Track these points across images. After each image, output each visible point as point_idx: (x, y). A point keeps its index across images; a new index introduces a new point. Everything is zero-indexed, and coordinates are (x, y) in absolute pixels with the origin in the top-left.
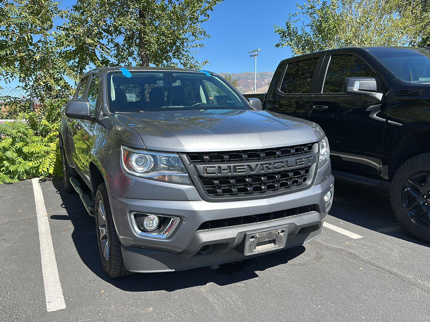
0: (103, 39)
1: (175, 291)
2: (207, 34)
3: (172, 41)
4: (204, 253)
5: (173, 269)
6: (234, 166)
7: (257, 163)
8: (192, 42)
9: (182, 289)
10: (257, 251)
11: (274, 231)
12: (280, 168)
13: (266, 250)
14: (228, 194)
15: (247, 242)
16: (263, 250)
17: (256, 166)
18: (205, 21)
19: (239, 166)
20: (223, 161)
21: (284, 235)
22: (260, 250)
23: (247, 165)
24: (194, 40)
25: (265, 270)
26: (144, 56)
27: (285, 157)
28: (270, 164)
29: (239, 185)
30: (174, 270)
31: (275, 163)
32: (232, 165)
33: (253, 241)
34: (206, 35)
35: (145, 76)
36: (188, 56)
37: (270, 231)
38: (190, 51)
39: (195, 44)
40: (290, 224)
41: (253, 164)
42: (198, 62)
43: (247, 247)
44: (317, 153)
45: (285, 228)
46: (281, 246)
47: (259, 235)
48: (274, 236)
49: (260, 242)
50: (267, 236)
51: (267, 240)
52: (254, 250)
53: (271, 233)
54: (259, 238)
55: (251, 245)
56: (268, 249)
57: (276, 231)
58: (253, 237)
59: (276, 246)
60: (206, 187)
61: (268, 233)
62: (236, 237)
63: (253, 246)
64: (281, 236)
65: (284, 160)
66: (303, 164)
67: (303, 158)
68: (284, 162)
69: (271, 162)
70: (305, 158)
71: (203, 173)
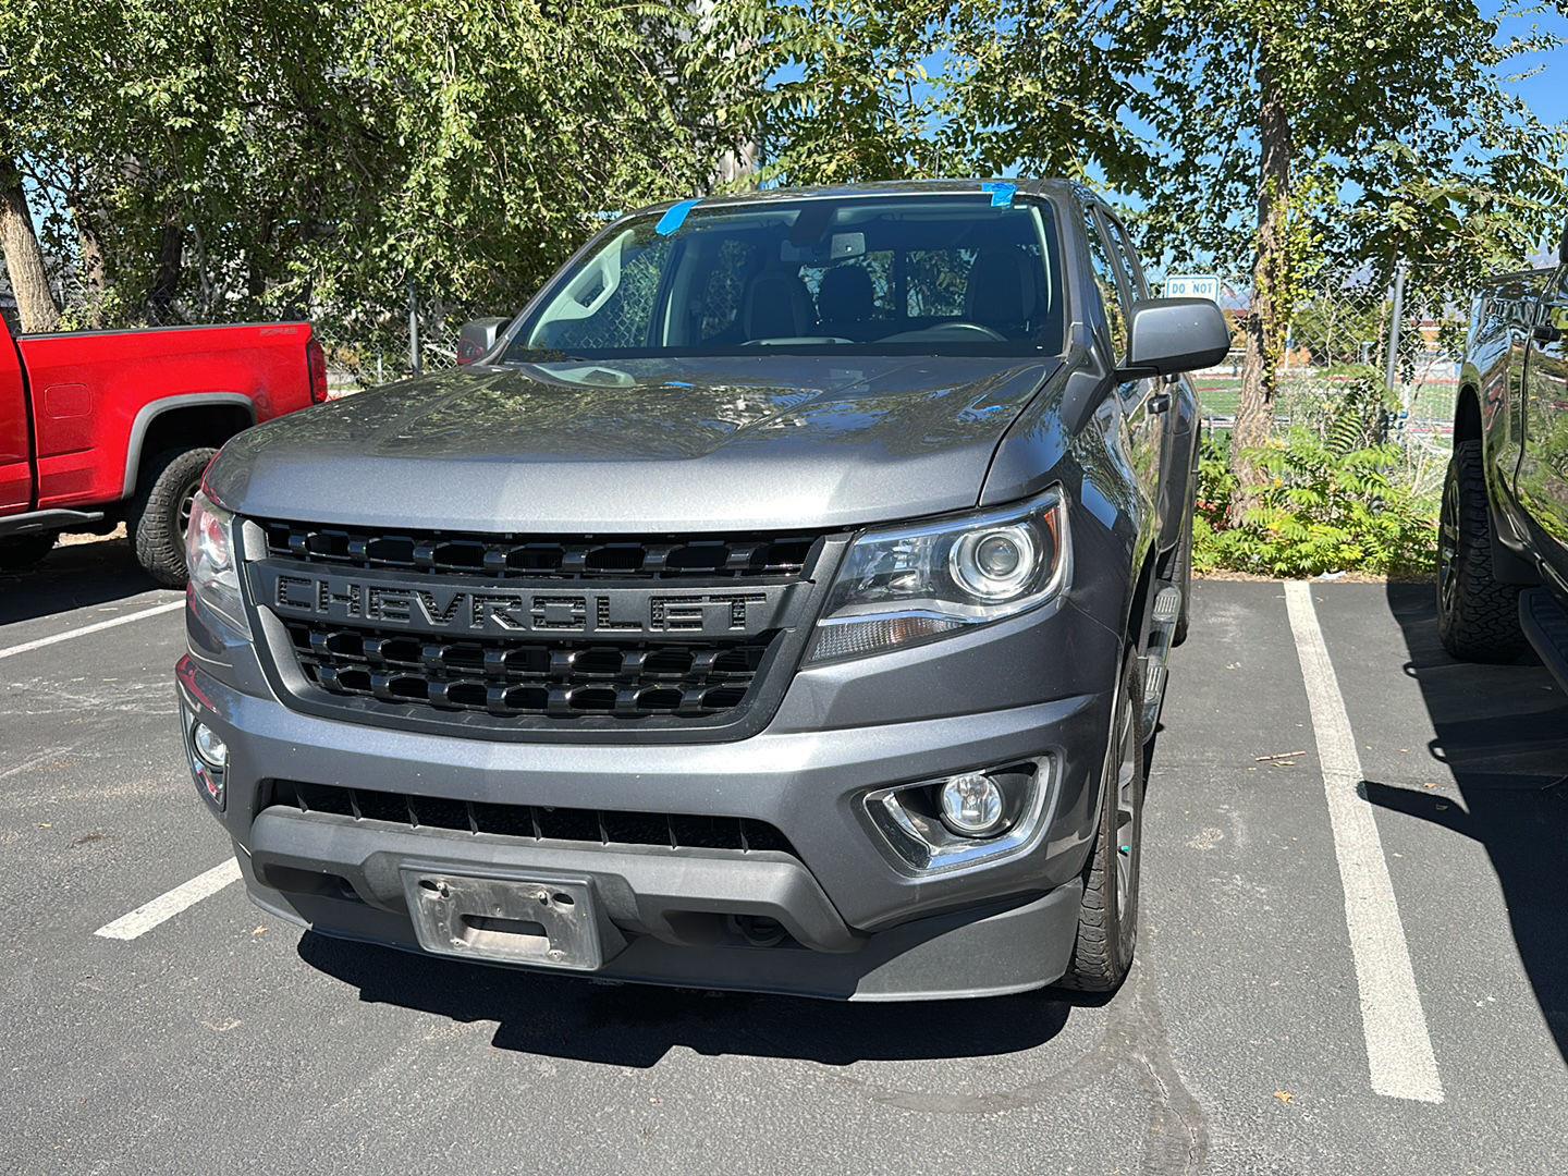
5: (310, 923)
6: (372, 588)
7: (459, 588)
9: (395, 1007)
10: (474, 950)
11: (516, 885)
12: (569, 624)
13: (508, 954)
15: (413, 896)
16: (497, 952)
17: (456, 600)
19: (392, 590)
21: (574, 914)
22: (482, 947)
23: (419, 591)
28: (517, 601)
30: (310, 927)
31: (539, 601)
33: (439, 902)
40: (604, 878)
41: (445, 589)
42: (1537, 121)
43: (421, 917)
44: (813, 582)
45: (567, 888)
46: (582, 960)
47: (453, 884)
48: (524, 905)
49: (472, 913)
50: (495, 901)
51: (499, 915)
52: (456, 940)
53: (506, 890)
54: (457, 895)
55: (435, 916)
56: (519, 954)
57: (529, 889)
58: (431, 886)
59: (554, 951)
60: (301, 653)
61: (493, 888)
62: (359, 863)
63: (448, 923)
64: (560, 915)
65: (590, 593)
66: (698, 624)
67: (700, 597)
68: (592, 602)
69: (527, 593)
70: (713, 598)
71: (276, 596)
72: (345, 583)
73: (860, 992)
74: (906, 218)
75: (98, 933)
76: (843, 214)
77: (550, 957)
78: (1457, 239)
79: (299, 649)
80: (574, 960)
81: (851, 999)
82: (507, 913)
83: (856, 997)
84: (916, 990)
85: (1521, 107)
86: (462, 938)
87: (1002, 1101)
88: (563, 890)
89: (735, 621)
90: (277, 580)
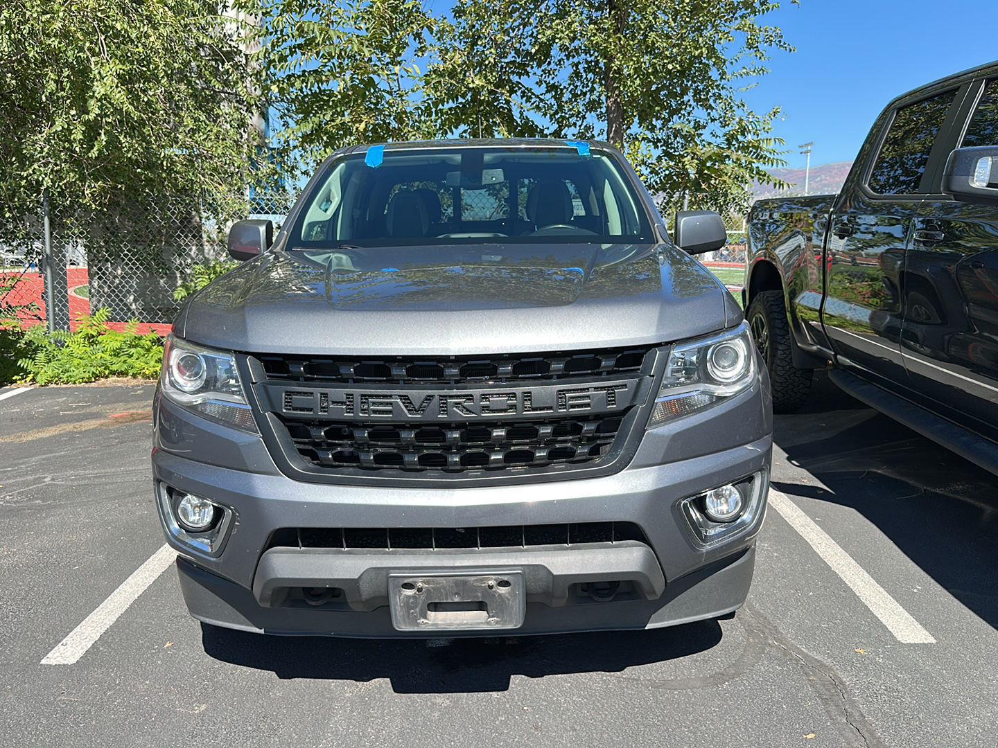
0: (529, 76)
1: (293, 680)
2: (785, 44)
3: (678, 66)
4: (314, 603)
5: (261, 629)
6: (363, 395)
7: (430, 392)
8: (732, 63)
9: (308, 680)
10: (432, 625)
11: (473, 578)
12: (505, 411)
13: (458, 625)
14: (354, 464)
15: (395, 595)
16: (451, 625)
17: (426, 399)
18: (772, 9)
19: (378, 396)
20: (343, 381)
21: (509, 593)
22: (440, 622)
23: (399, 396)
24: (736, 60)
25: (543, 676)
26: (613, 108)
27: (531, 382)
28: (470, 398)
29: (381, 447)
30: (262, 631)
31: (484, 397)
32: (357, 392)
33: (414, 597)
34: (782, 44)
35: (427, 163)
36: (731, 100)
37: (462, 578)
38: (731, 88)
39: (744, 68)
40: (531, 568)
41: (417, 394)
42: (753, 113)
43: (398, 608)
44: (653, 376)
45: (509, 576)
46: (511, 622)
47: (427, 583)
48: (476, 591)
49: (437, 601)
50: (455, 590)
51: (457, 599)
52: (422, 620)
53: (465, 583)
54: (428, 590)
55: (409, 605)
56: (466, 624)
57: (482, 580)
58: (409, 586)
59: (491, 619)
60: (296, 442)
61: (456, 583)
62: (357, 577)
63: (418, 610)
64: (500, 595)
65: (519, 390)
66: (588, 405)
67: (588, 389)
68: (519, 395)
69: (477, 392)
70: (596, 389)
71: (283, 405)
72: (339, 393)
73: (652, 622)
74: (521, 161)
75: (43, 662)
76: (487, 157)
77: (488, 623)
78: (716, 179)
79: (295, 439)
80: (505, 623)
81: (646, 628)
82: (463, 598)
83: (649, 627)
84: (681, 617)
85: (744, 106)
86: (426, 618)
87: (721, 677)
88: (505, 578)
89: (609, 402)
90: (284, 394)
